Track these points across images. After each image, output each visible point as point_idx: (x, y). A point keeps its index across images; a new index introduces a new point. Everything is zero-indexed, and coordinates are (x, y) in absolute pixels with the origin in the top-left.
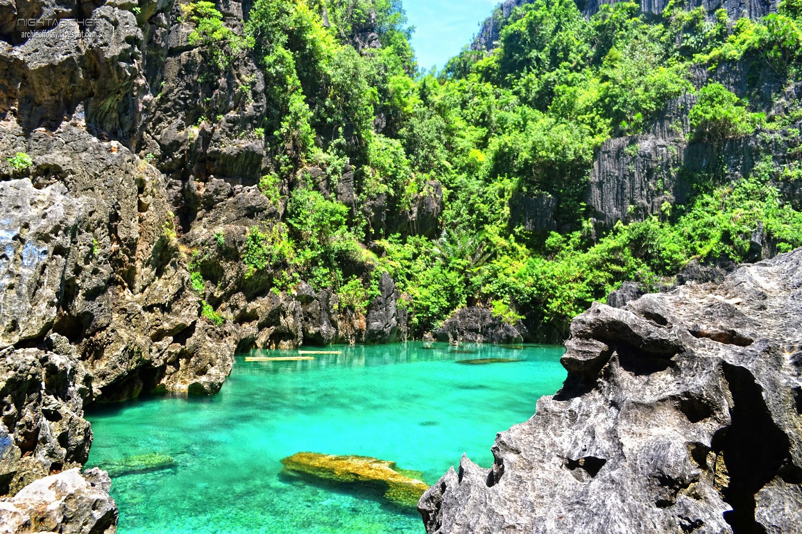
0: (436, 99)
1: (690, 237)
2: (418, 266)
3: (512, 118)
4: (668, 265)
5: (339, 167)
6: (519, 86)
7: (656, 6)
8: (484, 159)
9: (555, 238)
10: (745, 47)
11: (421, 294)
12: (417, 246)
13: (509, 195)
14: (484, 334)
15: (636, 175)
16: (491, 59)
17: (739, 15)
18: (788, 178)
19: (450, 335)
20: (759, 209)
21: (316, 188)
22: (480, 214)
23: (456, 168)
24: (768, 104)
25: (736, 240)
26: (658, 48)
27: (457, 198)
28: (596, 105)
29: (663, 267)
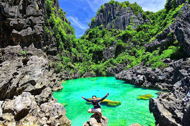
0: (80, 42)
1: (118, 61)
2: (80, 67)
3: (91, 45)
5: (68, 53)
6: (92, 40)
7: (110, 29)
8: (88, 51)
9: (99, 62)
10: (123, 34)
11: (81, 71)
12: (79, 64)
13: (92, 56)
14: (91, 76)
15: (109, 52)
16: (87, 36)
17: (121, 30)
18: (130, 52)
19: (86, 76)
20: (127, 56)
21: (65, 56)
22: (88, 59)
23: (84, 52)
24: (126, 42)
25: (124, 60)
26: (111, 35)
27: (85, 57)
28: (103, 43)
29: (114, 65)
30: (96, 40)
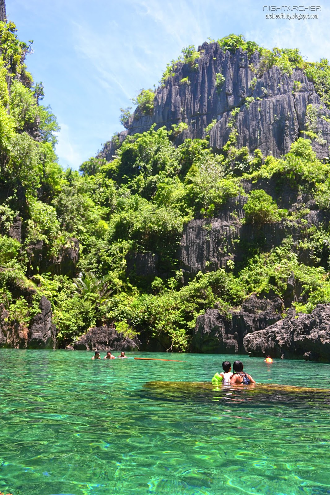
0: (78, 184)
1: (247, 282)
2: (61, 297)
3: (128, 202)
4: (235, 299)
5: (11, 217)
6: (133, 183)
7: (219, 144)
8: (108, 227)
9: (157, 282)
10: (274, 171)
11: (64, 316)
12: (62, 282)
13: (126, 251)
14: (111, 345)
15: (211, 243)
16: (114, 164)
17: (267, 154)
18: (302, 248)
19: (87, 346)
20: (289, 264)
22: (106, 263)
23: (87, 232)
24: (288, 206)
25: (279, 283)
26: (220, 168)
27: (90, 252)
28: (183, 198)
29: (233, 300)
30: (151, 182)
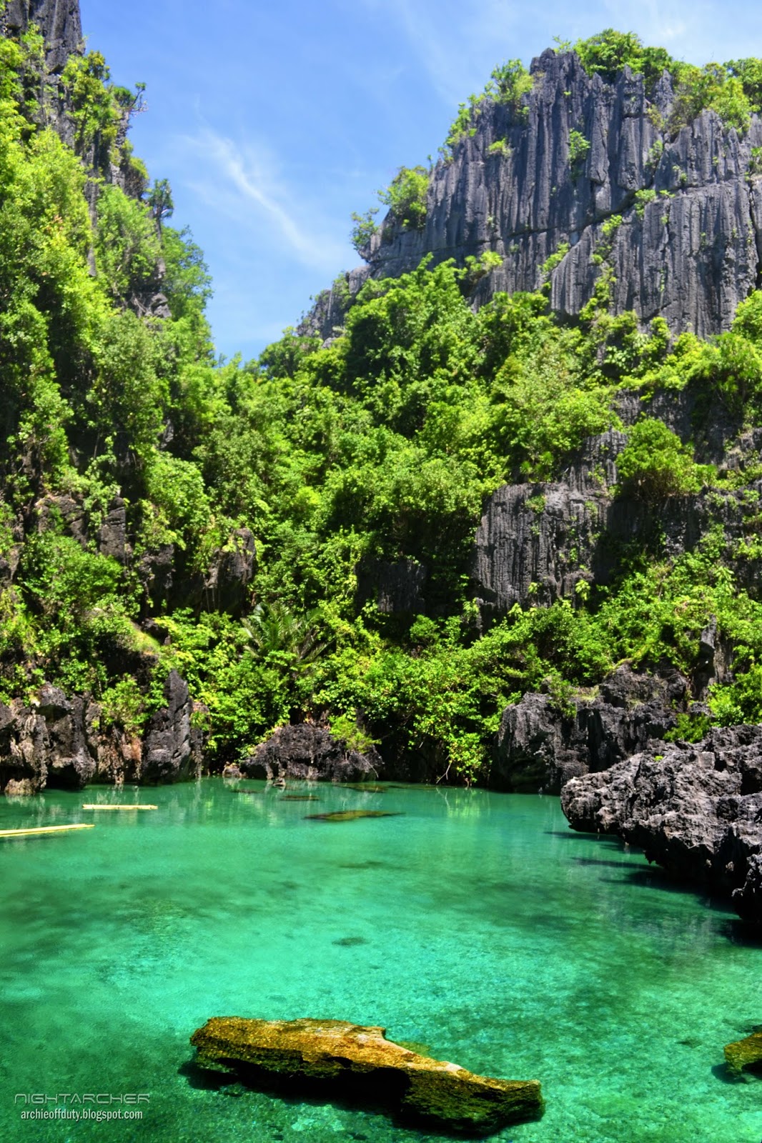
0: (252, 405)
1: (616, 632)
2: (216, 659)
3: (364, 442)
4: (586, 670)
5: (104, 500)
6: (374, 396)
7: (571, 303)
8: (318, 499)
9: (423, 625)
10: (690, 373)
11: (221, 702)
12: (216, 628)
13: (356, 557)
14: (319, 766)
15: (541, 540)
16: (332, 350)
17: (681, 329)
18: (744, 556)
19: (268, 769)
20: (711, 596)
21: (68, 532)
22: (313, 583)
23: (275, 511)
24: (720, 455)
25: (682, 640)
26: (572, 362)
27: (279, 557)
28: (486, 435)
29: (579, 672)
30: (415, 397)
